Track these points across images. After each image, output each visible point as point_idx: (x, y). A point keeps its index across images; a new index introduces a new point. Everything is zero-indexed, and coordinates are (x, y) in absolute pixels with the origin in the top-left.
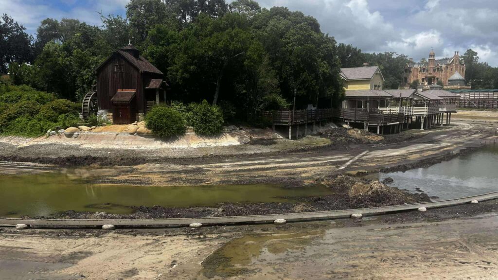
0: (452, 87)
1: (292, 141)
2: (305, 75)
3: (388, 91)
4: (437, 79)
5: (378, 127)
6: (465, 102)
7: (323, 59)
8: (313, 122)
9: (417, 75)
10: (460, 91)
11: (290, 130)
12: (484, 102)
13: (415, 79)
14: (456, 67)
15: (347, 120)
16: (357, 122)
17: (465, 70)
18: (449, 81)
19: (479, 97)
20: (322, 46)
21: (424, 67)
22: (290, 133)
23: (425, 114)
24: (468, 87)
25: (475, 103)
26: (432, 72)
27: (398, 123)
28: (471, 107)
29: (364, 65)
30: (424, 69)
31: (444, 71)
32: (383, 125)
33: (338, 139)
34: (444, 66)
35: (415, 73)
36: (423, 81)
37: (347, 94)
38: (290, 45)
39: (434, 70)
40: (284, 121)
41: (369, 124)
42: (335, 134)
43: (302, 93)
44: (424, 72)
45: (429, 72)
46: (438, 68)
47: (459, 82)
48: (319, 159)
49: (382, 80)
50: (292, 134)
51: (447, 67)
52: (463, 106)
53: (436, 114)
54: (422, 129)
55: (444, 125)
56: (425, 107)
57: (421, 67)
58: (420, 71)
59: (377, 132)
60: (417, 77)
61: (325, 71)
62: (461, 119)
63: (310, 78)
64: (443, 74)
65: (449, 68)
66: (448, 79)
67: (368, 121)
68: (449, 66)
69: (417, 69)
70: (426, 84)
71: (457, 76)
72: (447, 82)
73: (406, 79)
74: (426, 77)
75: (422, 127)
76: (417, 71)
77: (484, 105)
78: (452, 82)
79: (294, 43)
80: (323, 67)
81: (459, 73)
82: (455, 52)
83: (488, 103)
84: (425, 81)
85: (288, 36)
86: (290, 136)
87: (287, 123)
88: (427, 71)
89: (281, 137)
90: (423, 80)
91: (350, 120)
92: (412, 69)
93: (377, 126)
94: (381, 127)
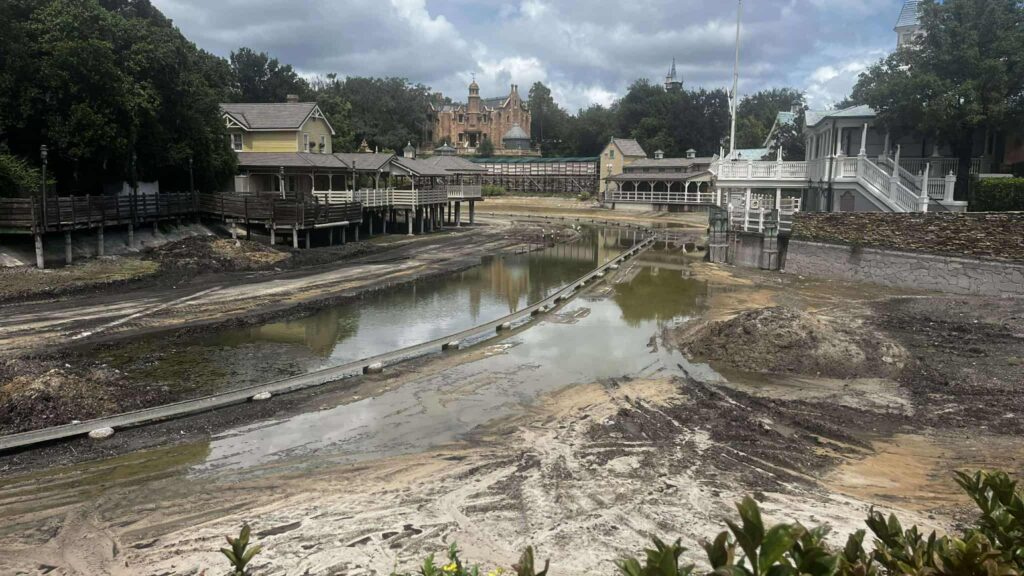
0: (509, 152)
1: (47, 271)
2: (80, 110)
3: (341, 156)
4: (485, 135)
5: (295, 233)
6: (524, 182)
7: (141, 76)
8: (127, 225)
9: (450, 126)
10: (516, 160)
11: (39, 244)
12: (553, 181)
13: (446, 134)
14: (515, 116)
15: (230, 217)
16: (251, 221)
17: (530, 120)
18: (504, 140)
19: (545, 171)
20: (134, 47)
21: (461, 112)
22: (39, 252)
23: (413, 204)
24: (534, 153)
25: (538, 182)
26: (475, 122)
27: (347, 222)
28: (534, 191)
29: (290, 100)
30: (461, 116)
31: (494, 122)
32: (303, 228)
33: (182, 262)
34: (494, 112)
35: (446, 123)
36: (461, 139)
37: (244, 162)
38: (47, 37)
39: (479, 119)
40: (19, 223)
41: (275, 227)
42: (177, 251)
43: (79, 153)
44: (461, 120)
45: (470, 122)
46: (485, 115)
47: (519, 142)
48: (56, 315)
49: (330, 132)
50: (44, 255)
51: (500, 115)
52: (520, 188)
53: (445, 204)
54: (411, 234)
55: (462, 224)
56: (413, 191)
57: (455, 112)
58: (454, 119)
59: (291, 244)
60: (450, 131)
61: (143, 105)
62: (510, 213)
63: (99, 119)
64: (493, 126)
65: (503, 116)
66: (503, 137)
67: (273, 220)
68: (502, 113)
69: (449, 115)
70: (466, 145)
71: (517, 132)
72: (501, 142)
73: (430, 134)
74: (466, 132)
75: (411, 229)
76: (449, 119)
77: (553, 186)
78: (510, 142)
79: (57, 33)
80: (139, 95)
81: (521, 126)
82: (512, 86)
83: (559, 183)
84: (464, 139)
85: (42, 17)
86: (40, 261)
87: (28, 228)
88: (467, 120)
89: (19, 263)
90: (461, 135)
91: (237, 218)
92: (439, 115)
93: (291, 230)
94: (301, 233)
